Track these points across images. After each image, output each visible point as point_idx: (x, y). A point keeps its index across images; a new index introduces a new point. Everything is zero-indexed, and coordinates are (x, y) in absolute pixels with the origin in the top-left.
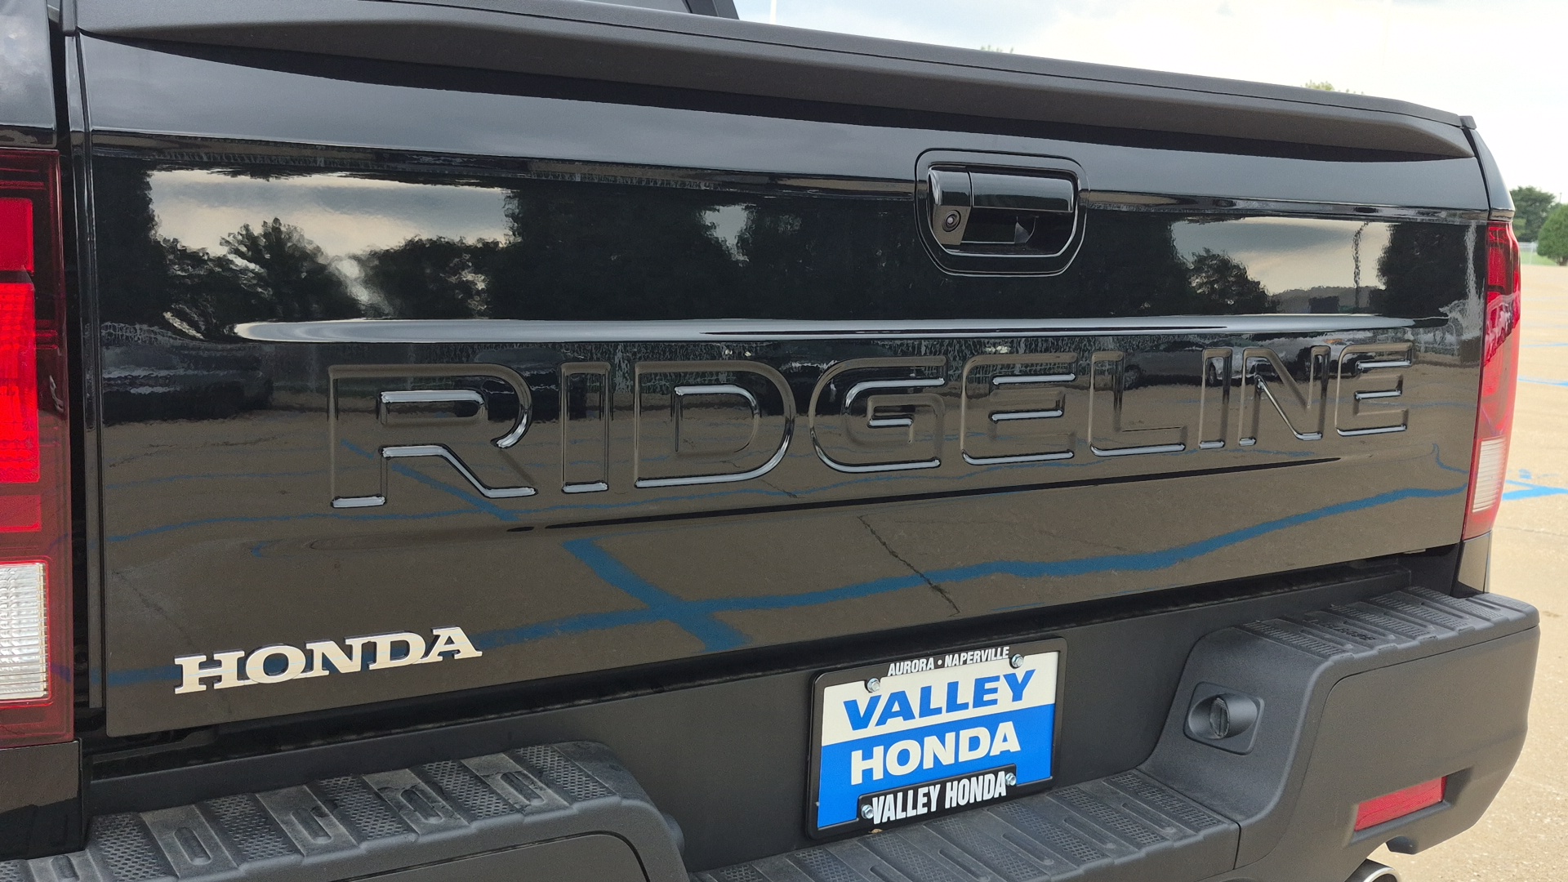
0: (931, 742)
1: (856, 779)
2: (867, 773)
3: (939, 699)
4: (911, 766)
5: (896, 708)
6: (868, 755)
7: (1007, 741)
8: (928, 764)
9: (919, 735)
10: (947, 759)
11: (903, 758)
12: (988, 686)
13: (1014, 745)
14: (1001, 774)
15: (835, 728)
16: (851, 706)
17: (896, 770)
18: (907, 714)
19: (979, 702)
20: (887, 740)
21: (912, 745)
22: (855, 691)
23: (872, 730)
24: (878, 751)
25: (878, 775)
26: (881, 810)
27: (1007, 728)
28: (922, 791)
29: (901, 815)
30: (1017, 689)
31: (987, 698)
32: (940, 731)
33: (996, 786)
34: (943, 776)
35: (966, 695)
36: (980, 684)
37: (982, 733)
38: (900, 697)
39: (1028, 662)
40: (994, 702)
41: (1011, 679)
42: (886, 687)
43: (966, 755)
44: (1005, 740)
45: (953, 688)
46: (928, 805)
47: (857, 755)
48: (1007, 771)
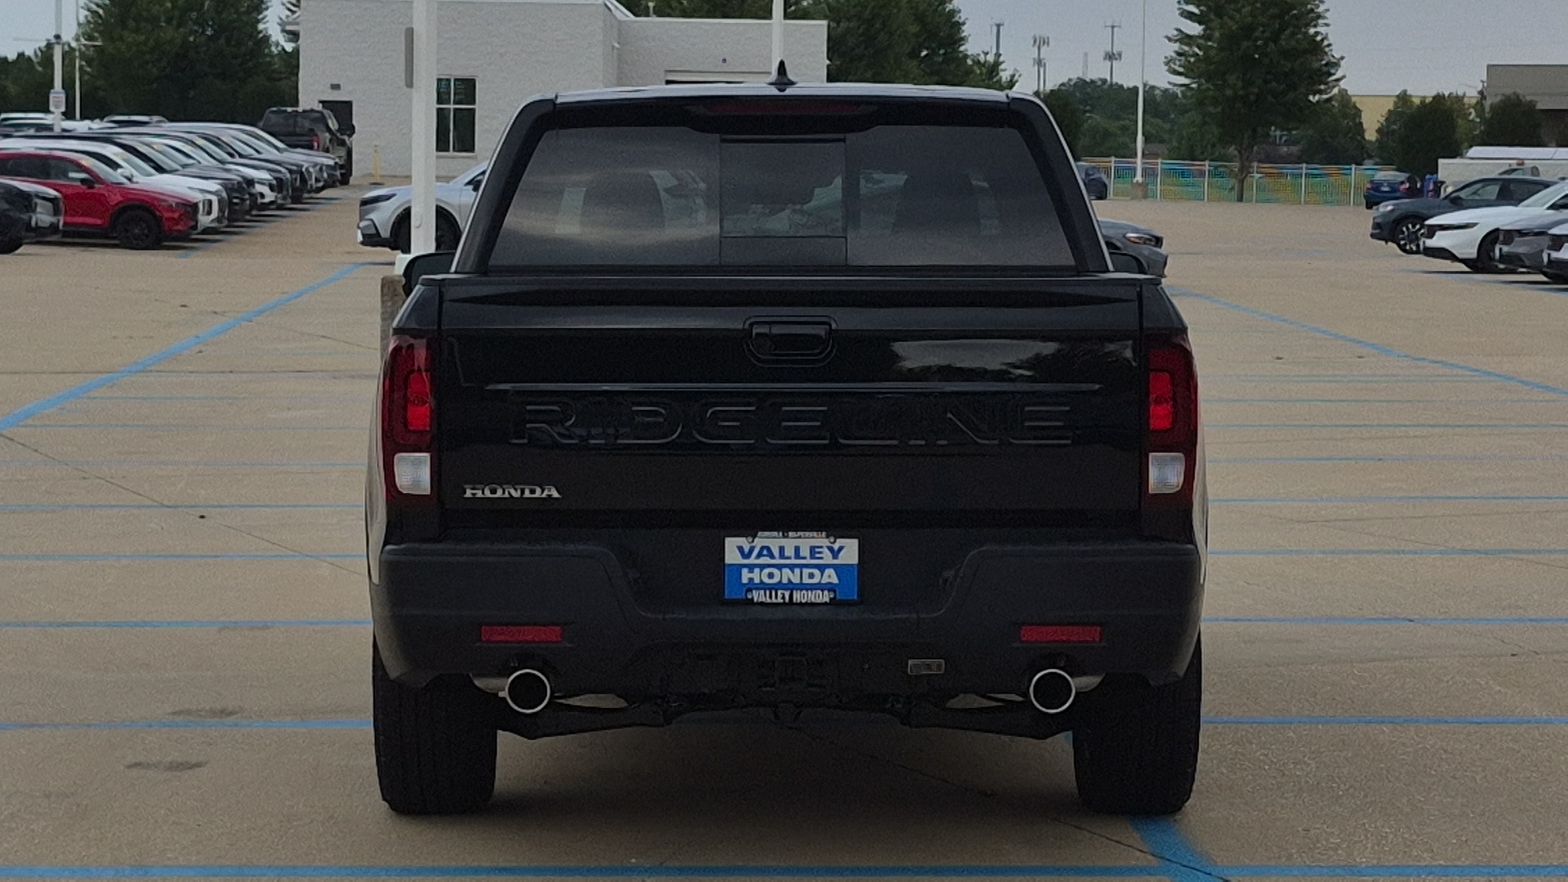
0: (786, 571)
1: (745, 580)
2: (751, 580)
3: (789, 552)
4: (776, 580)
5: (765, 552)
6: (751, 571)
7: (831, 577)
8: (785, 581)
9: (780, 567)
10: (796, 580)
11: (771, 576)
12: (817, 550)
13: (835, 580)
14: (826, 592)
15: (732, 556)
16: (740, 549)
17: (766, 580)
18: (772, 556)
19: (812, 557)
20: (762, 567)
21: (776, 571)
22: (742, 541)
23: (752, 560)
24: (757, 570)
25: (757, 581)
26: (758, 596)
27: (830, 572)
28: (779, 592)
29: (769, 600)
30: (835, 554)
31: (817, 555)
32: (792, 567)
33: (825, 597)
34: (791, 587)
35: (805, 552)
36: (812, 549)
37: (816, 572)
38: (768, 549)
39: (840, 542)
40: (821, 558)
41: (831, 549)
42: (759, 542)
43: (806, 580)
44: (829, 576)
45: (797, 549)
46: (783, 598)
47: (745, 571)
48: (829, 591)
